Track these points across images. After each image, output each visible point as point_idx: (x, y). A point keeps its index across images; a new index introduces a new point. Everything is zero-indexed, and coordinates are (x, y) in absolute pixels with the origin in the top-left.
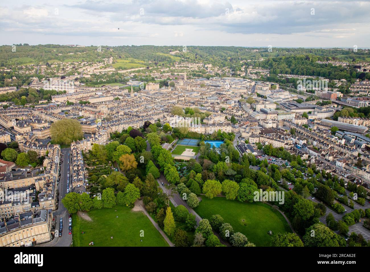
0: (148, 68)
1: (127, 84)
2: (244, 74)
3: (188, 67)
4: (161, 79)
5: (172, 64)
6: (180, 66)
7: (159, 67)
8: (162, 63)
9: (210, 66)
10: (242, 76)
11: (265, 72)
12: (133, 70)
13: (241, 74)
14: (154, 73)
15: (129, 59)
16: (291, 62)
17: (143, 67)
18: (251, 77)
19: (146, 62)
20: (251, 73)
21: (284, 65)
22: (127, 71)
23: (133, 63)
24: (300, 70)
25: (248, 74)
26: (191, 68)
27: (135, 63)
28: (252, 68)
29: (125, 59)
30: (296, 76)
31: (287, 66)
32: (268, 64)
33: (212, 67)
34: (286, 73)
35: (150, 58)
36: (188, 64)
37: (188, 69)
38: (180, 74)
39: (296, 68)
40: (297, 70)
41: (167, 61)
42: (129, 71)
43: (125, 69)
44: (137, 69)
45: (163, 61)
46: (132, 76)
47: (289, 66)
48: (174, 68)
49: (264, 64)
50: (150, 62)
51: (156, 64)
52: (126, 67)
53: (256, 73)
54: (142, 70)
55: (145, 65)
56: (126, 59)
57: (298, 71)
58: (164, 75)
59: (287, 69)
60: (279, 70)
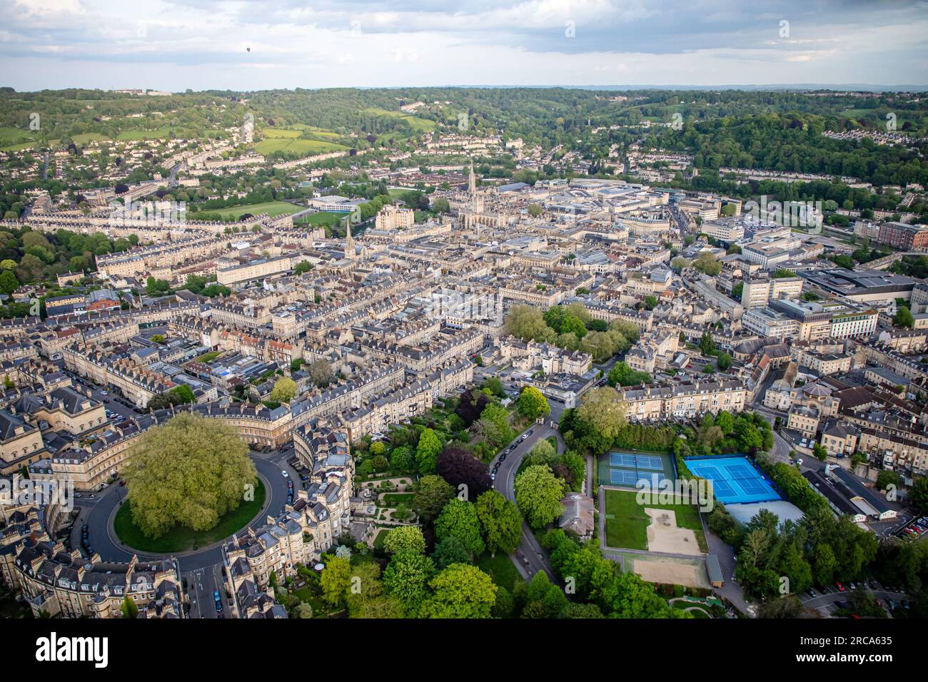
0: (353, 152)
1: (308, 207)
2: (620, 170)
3: (463, 149)
4: (398, 185)
5: (415, 141)
6: (441, 147)
7: (381, 149)
8: (387, 137)
9: (519, 144)
10: (617, 172)
11: (680, 163)
12: (313, 159)
13: (614, 168)
14: (373, 166)
15: (296, 127)
16: (749, 133)
17: (339, 150)
18: (645, 178)
19: (343, 136)
20: (643, 166)
21: (729, 143)
22: (298, 163)
23: (308, 139)
24: (781, 157)
25: (635, 168)
26: (471, 150)
27: (315, 138)
28: (639, 151)
29: (286, 129)
30: (772, 174)
31: (738, 145)
32: (684, 139)
33: (524, 147)
34: (742, 165)
35: (351, 123)
36: (461, 140)
37: (464, 153)
38: (445, 168)
39: (770, 152)
40: (772, 156)
41: (399, 130)
42: (303, 162)
43: (293, 157)
44: (323, 158)
45: (387, 130)
46: (317, 180)
47: (747, 145)
48: (424, 153)
49: (672, 138)
50: (353, 135)
51: (371, 139)
52: (293, 150)
53: (656, 166)
54: (339, 159)
55: (341, 144)
56: (289, 127)
57: (777, 161)
58: (403, 172)
59: (744, 155)
60: (719, 157)
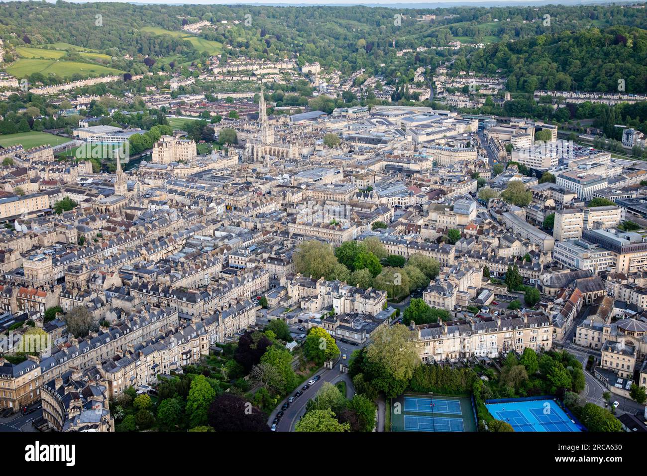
0: (127, 77)
1: (74, 138)
2: (426, 95)
3: (254, 75)
4: (180, 114)
5: (200, 65)
6: (229, 72)
7: (161, 73)
8: (167, 61)
9: (316, 68)
10: (422, 98)
11: (492, 86)
12: (79, 84)
13: (419, 94)
14: (151, 93)
15: (57, 46)
16: (567, 51)
17: (111, 74)
18: (453, 104)
19: (115, 58)
20: (449, 91)
21: (545, 63)
22: (61, 88)
23: (73, 60)
24: (603, 77)
25: (442, 93)
26: (263, 76)
27: (82, 60)
28: (447, 74)
29: (45, 48)
30: (592, 96)
31: (555, 65)
32: (496, 60)
33: (322, 72)
34: (559, 87)
35: (124, 43)
36: (251, 64)
37: (255, 79)
38: (234, 96)
39: (589, 71)
40: (592, 76)
41: (182, 53)
42: (67, 87)
43: (54, 81)
44: (91, 82)
45: (168, 53)
46: (84, 107)
47: (564, 66)
48: (210, 79)
49: (482, 60)
50: (127, 57)
51: (149, 63)
52: (54, 72)
53: (465, 91)
54: (111, 84)
55: (113, 67)
56: (49, 46)
57: (598, 82)
58: (186, 100)
59: (561, 76)
60: (534, 79)
